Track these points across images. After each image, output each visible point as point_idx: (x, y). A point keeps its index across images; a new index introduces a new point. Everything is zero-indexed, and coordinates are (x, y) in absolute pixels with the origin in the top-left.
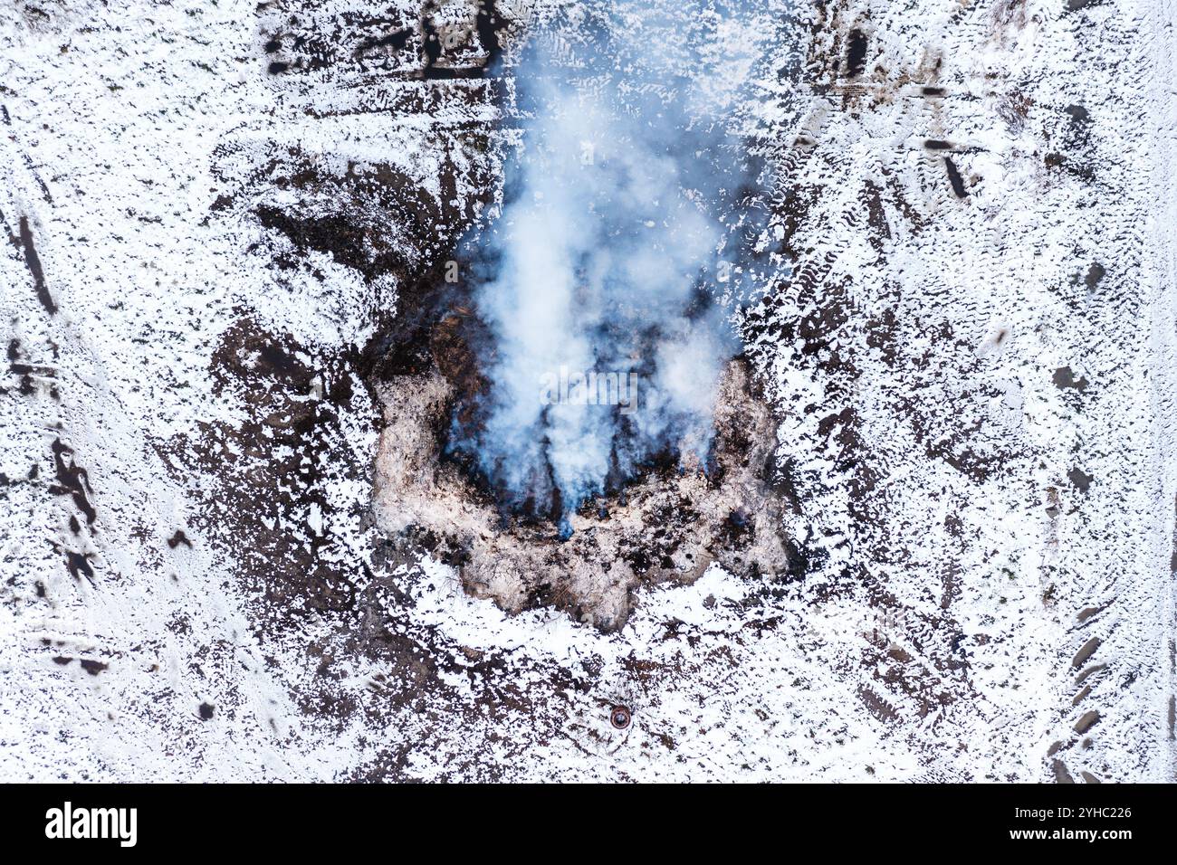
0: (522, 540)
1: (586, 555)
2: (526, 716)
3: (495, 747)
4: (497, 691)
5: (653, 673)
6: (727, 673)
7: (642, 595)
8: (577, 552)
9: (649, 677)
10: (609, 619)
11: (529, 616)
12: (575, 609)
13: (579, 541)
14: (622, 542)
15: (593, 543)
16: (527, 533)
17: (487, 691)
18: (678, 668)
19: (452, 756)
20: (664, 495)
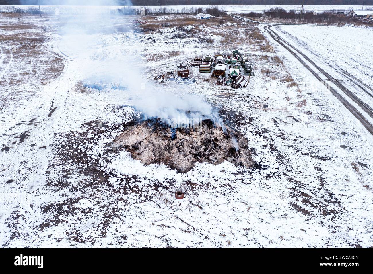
0: (158, 137)
1: (179, 149)
2: (138, 195)
3: (119, 202)
4: (130, 187)
5: (197, 186)
6: (229, 191)
7: (197, 164)
8: (176, 146)
9: (196, 187)
10: (183, 169)
11: (152, 165)
12: (171, 165)
13: (178, 142)
14: (193, 148)
15: (182, 145)
16: (161, 134)
17: (125, 186)
18: (208, 187)
19: (99, 203)
20: (209, 135)
